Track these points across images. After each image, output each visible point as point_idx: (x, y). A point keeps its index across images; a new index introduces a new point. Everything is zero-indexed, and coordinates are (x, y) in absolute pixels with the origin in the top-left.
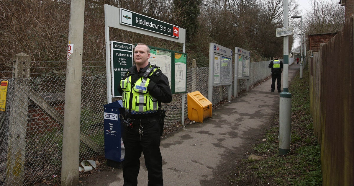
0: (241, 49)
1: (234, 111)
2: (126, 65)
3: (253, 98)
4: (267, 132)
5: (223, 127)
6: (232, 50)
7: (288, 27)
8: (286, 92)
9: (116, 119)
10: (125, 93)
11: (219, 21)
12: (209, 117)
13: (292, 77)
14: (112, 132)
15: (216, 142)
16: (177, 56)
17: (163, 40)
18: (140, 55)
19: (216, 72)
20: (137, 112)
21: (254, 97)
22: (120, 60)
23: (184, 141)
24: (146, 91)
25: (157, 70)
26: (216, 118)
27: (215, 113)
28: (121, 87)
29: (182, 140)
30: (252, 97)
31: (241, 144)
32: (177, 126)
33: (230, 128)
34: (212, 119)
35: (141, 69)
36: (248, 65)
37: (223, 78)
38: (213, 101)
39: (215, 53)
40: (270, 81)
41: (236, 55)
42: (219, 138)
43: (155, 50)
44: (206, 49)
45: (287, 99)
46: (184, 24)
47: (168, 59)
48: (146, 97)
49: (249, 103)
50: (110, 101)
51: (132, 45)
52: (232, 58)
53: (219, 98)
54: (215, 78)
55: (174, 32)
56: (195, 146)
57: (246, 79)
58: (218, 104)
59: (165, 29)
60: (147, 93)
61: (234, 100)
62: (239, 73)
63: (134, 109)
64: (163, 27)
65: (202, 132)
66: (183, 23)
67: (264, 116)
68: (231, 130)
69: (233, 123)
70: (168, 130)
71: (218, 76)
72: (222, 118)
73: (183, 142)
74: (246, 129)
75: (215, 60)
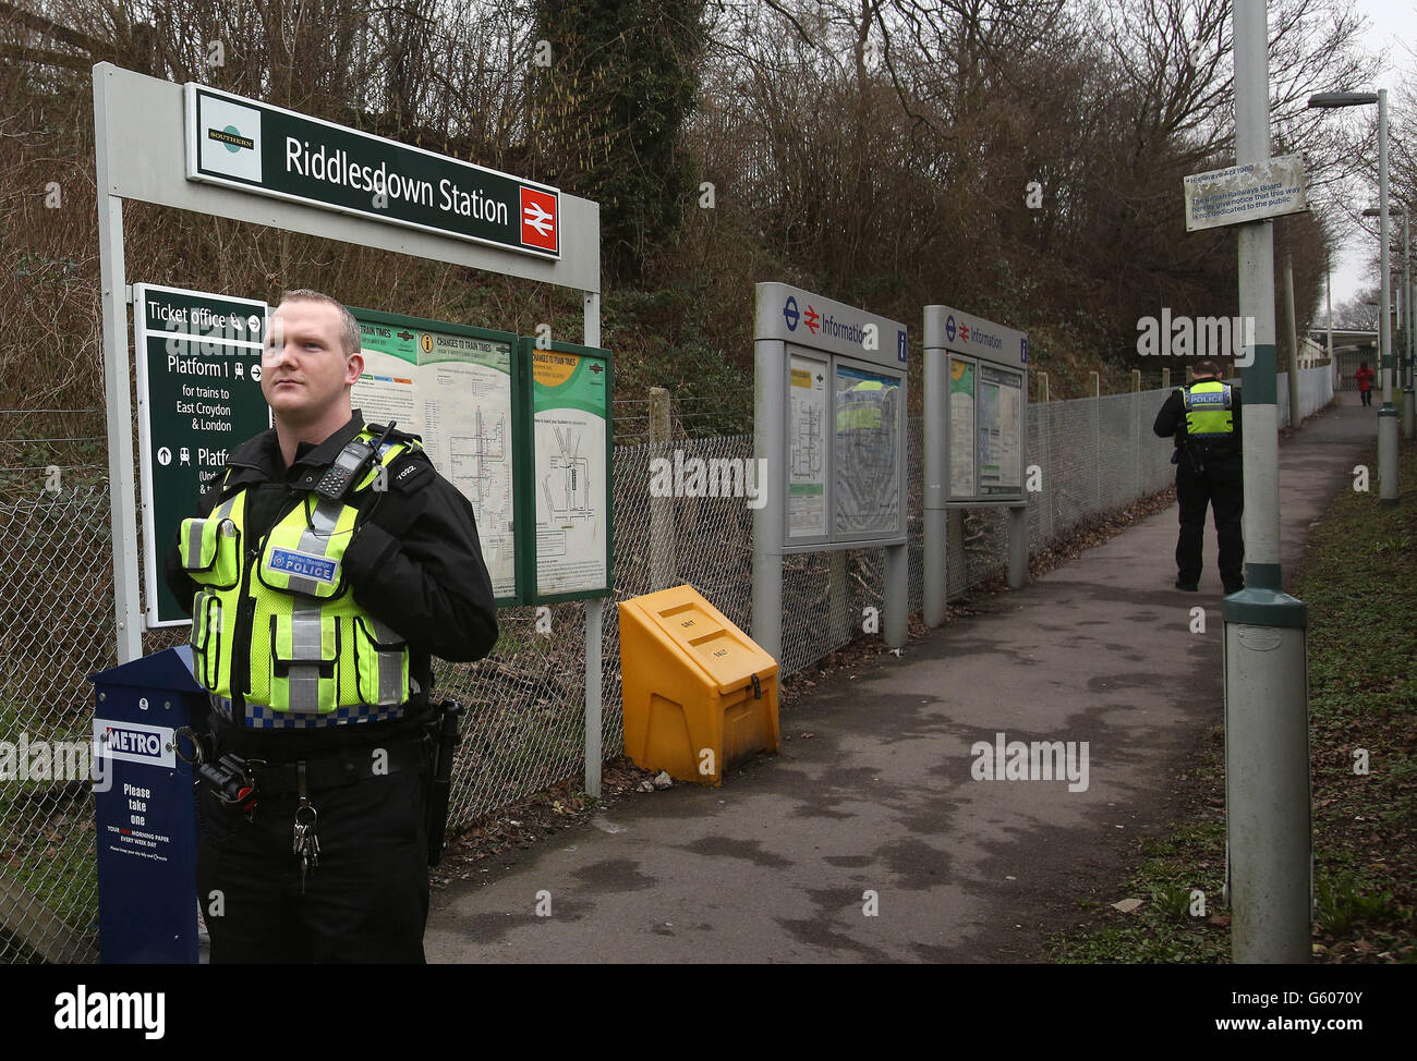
0: (961, 317)
1: (925, 712)
2: (227, 426)
3: (1054, 628)
4: (1146, 854)
5: (852, 815)
6: (904, 328)
7: (1264, 165)
8: (1268, 592)
9: (168, 760)
10: (207, 597)
11: (824, 150)
12: (763, 751)
13: (1322, 494)
14: (143, 839)
15: (805, 910)
16: (548, 373)
17: (471, 274)
18: (300, 366)
19: (805, 469)
20: (278, 714)
21: (1059, 622)
22: (194, 399)
23: (594, 898)
24: (335, 586)
25: (402, 455)
26: (804, 758)
27: (803, 725)
28: (186, 563)
29: (584, 897)
30: (1051, 623)
31: (971, 931)
32: (558, 807)
33: (895, 820)
34: (783, 766)
35: (303, 449)
36: (1014, 416)
37: (852, 506)
38: (786, 651)
39: (791, 350)
40: (1168, 524)
41: (932, 360)
42: (822, 886)
43: (406, 337)
44: (737, 323)
45: (1274, 636)
46: (601, 175)
47: (492, 387)
48: (337, 619)
49: (1026, 662)
50: (131, 650)
51: (264, 304)
52: (904, 377)
53: (826, 631)
54: (799, 505)
55: (528, 222)
56: (667, 933)
57: (1004, 510)
58: (821, 665)
59: (468, 204)
60: (338, 595)
61: (925, 643)
62: (955, 471)
63: (261, 696)
64: (455, 192)
65: (711, 846)
66: (590, 166)
67: (1125, 750)
68: (902, 832)
69: (917, 788)
70: (496, 828)
71: (813, 490)
72: (846, 755)
73: (589, 906)
74: (1006, 830)
75: (794, 390)
